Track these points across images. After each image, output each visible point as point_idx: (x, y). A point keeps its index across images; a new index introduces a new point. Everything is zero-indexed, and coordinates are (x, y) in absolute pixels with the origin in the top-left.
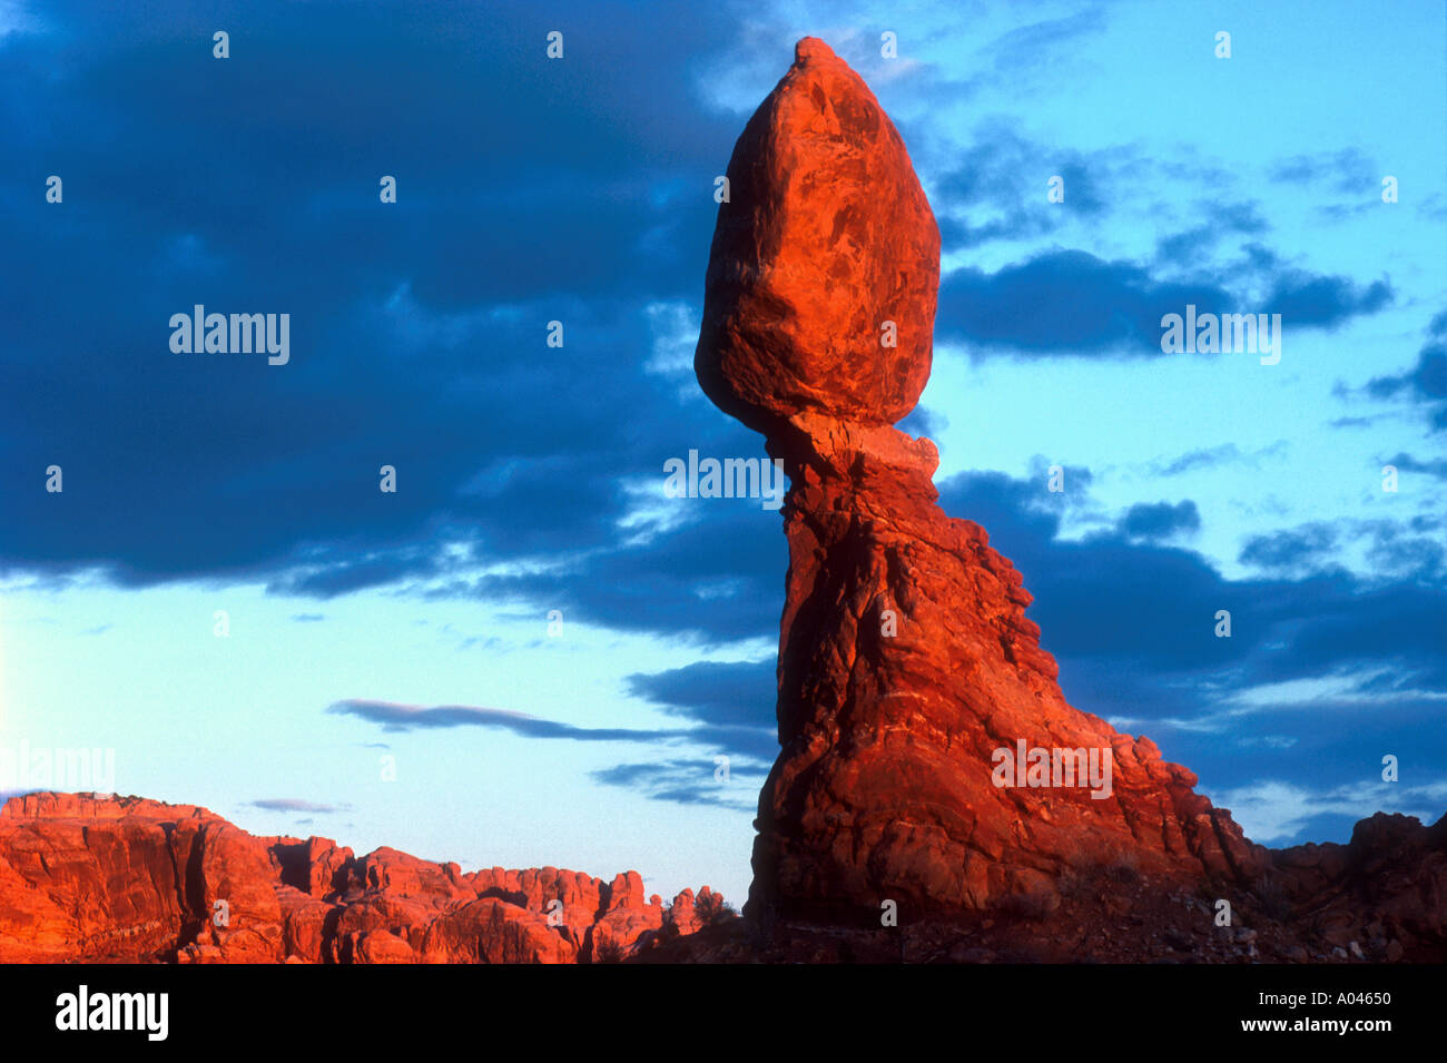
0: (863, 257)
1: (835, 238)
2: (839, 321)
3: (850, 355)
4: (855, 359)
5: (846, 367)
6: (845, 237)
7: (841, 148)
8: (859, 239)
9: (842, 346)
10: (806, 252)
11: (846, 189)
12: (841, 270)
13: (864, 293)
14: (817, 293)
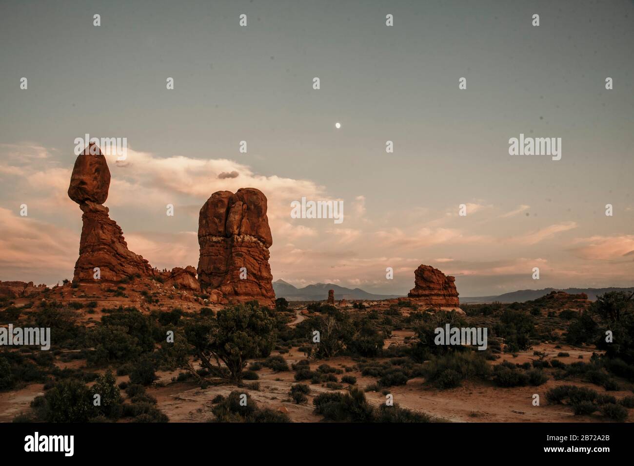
0: (99, 177)
1: (95, 173)
2: (95, 186)
3: (96, 192)
4: (97, 193)
5: (95, 194)
6: (96, 173)
7: (97, 159)
8: (99, 174)
9: (95, 191)
10: (90, 175)
11: (97, 166)
12: (96, 178)
13: (99, 182)
14: (91, 181)
